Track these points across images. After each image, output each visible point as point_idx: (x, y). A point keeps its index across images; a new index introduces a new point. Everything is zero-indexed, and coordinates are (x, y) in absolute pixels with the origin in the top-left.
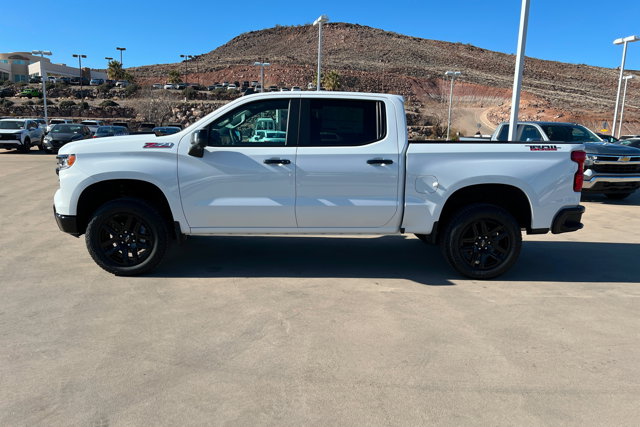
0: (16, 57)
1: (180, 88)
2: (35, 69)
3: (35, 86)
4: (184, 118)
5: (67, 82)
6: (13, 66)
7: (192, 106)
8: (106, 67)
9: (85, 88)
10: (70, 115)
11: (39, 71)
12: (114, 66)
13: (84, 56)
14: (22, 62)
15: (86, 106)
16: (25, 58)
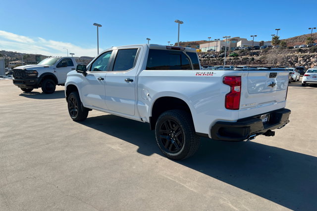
0: (233, 39)
1: (308, 47)
2: (239, 44)
3: (236, 52)
4: (304, 63)
5: (250, 49)
6: (231, 44)
7: (311, 56)
8: (271, 40)
9: (257, 50)
10: (245, 64)
11: (240, 45)
12: (275, 39)
13: (256, 36)
14: (235, 42)
15: (253, 59)
16: (236, 40)
